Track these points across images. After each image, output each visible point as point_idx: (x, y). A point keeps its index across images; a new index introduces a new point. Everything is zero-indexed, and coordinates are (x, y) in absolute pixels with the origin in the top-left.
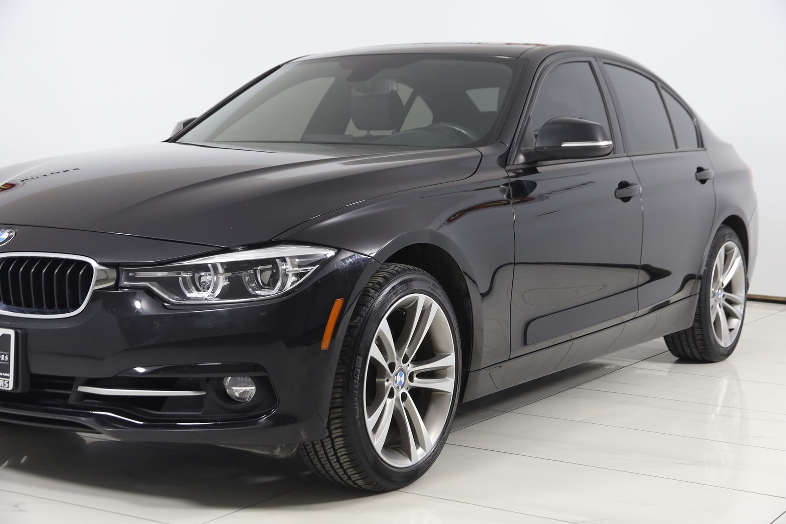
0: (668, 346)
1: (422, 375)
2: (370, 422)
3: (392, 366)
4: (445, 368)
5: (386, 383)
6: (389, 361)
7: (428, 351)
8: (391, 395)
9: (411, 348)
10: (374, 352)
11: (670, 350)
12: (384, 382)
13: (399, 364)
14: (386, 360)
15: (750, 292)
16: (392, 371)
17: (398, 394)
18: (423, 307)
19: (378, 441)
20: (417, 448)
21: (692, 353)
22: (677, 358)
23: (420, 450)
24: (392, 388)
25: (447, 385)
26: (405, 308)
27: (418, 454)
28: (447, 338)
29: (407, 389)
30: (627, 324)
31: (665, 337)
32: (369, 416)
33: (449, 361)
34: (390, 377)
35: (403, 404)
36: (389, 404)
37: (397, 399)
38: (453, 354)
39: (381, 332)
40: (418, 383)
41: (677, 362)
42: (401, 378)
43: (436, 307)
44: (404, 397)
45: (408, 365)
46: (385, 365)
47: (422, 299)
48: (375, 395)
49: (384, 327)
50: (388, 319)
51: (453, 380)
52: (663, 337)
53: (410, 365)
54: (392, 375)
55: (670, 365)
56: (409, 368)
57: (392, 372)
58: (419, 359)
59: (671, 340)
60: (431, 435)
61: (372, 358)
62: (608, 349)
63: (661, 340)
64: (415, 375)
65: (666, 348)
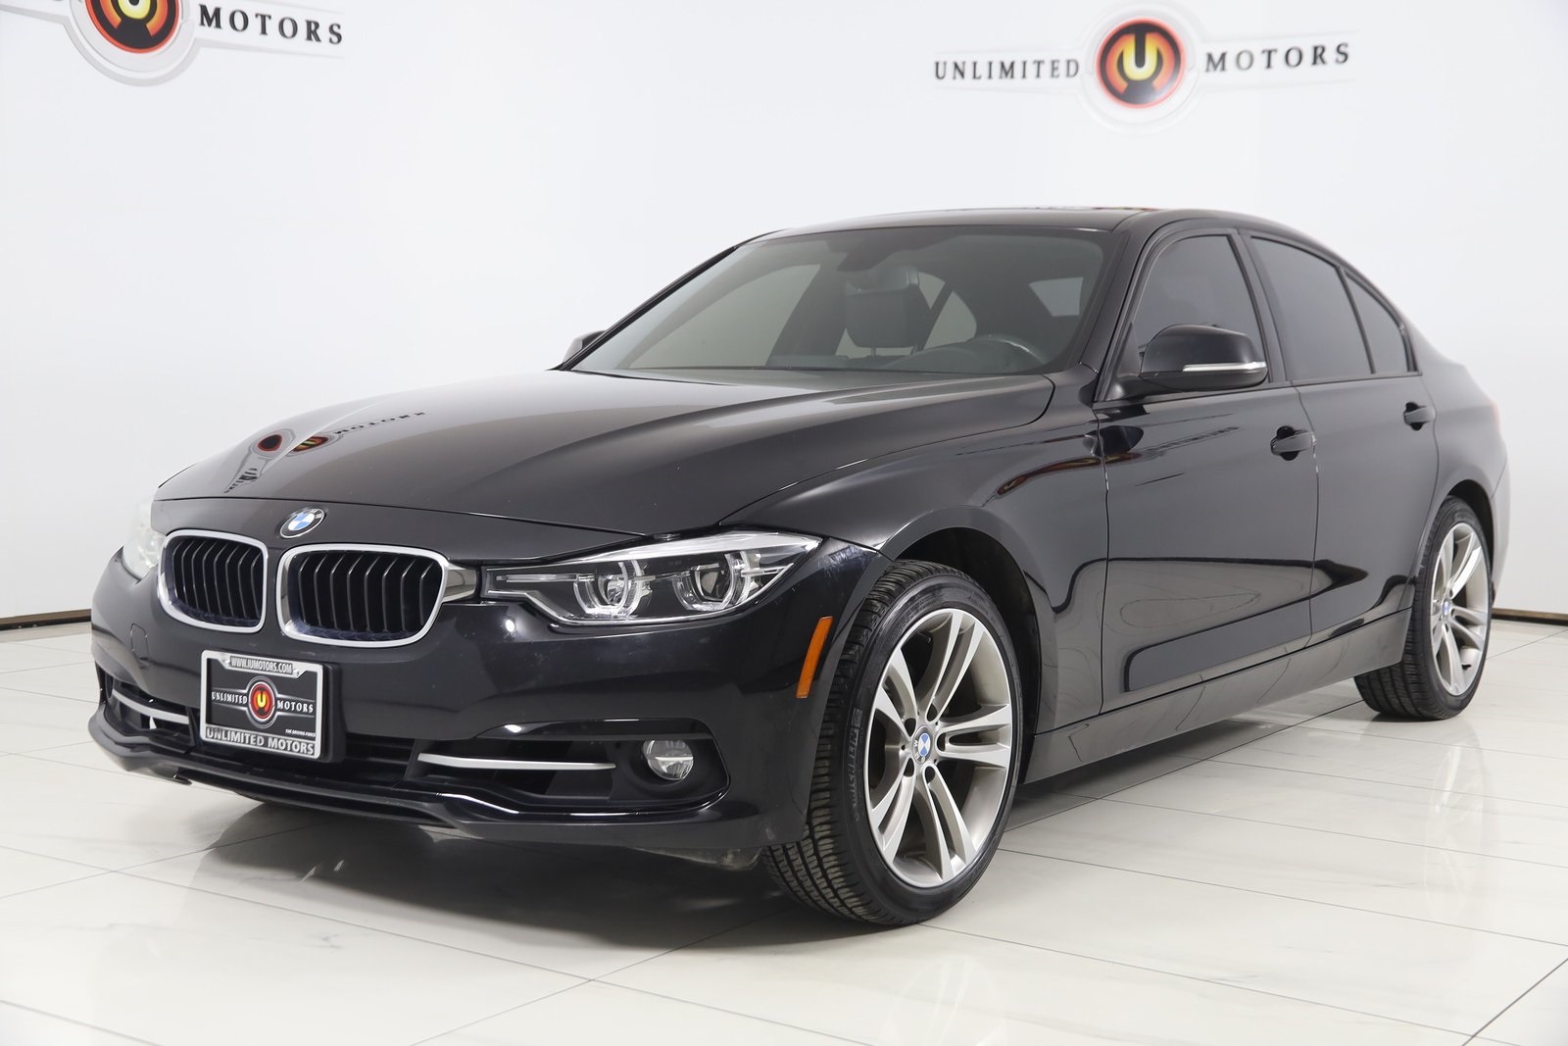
0: (1362, 694)
1: (958, 739)
2: (875, 815)
3: (910, 725)
4: (995, 728)
5: (901, 752)
6: (906, 717)
7: (969, 701)
8: (909, 771)
9: (941, 696)
10: (882, 702)
11: (1365, 699)
12: (898, 750)
13: (921, 722)
14: (901, 715)
15: (1498, 604)
16: (910, 733)
17: (920, 769)
18: (961, 630)
19: (889, 845)
20: (951, 857)
21: (1401, 703)
22: (1376, 713)
23: (957, 859)
24: (910, 760)
25: (999, 755)
26: (931, 631)
27: (954, 867)
28: (998, 680)
29: (935, 761)
30: (1293, 657)
31: (1357, 679)
32: (874, 806)
33: (1002, 716)
34: (907, 742)
35: (928, 786)
36: (905, 785)
37: (919, 778)
38: (1009, 706)
39: (893, 670)
40: (952, 751)
41: (1377, 719)
42: (924, 744)
43: (980, 630)
44: (930, 773)
45: (937, 724)
46: (900, 722)
47: (958, 617)
48: (883, 771)
49: (897, 662)
50: (903, 649)
51: (1009, 748)
52: (1352, 679)
53: (939, 723)
54: (910, 739)
55: (1366, 724)
56: (937, 728)
57: (910, 735)
58: (954, 713)
59: (1365, 683)
60: (974, 836)
61: (878, 712)
62: (1262, 698)
63: (1351, 683)
64: (947, 739)
65: (1359, 696)
